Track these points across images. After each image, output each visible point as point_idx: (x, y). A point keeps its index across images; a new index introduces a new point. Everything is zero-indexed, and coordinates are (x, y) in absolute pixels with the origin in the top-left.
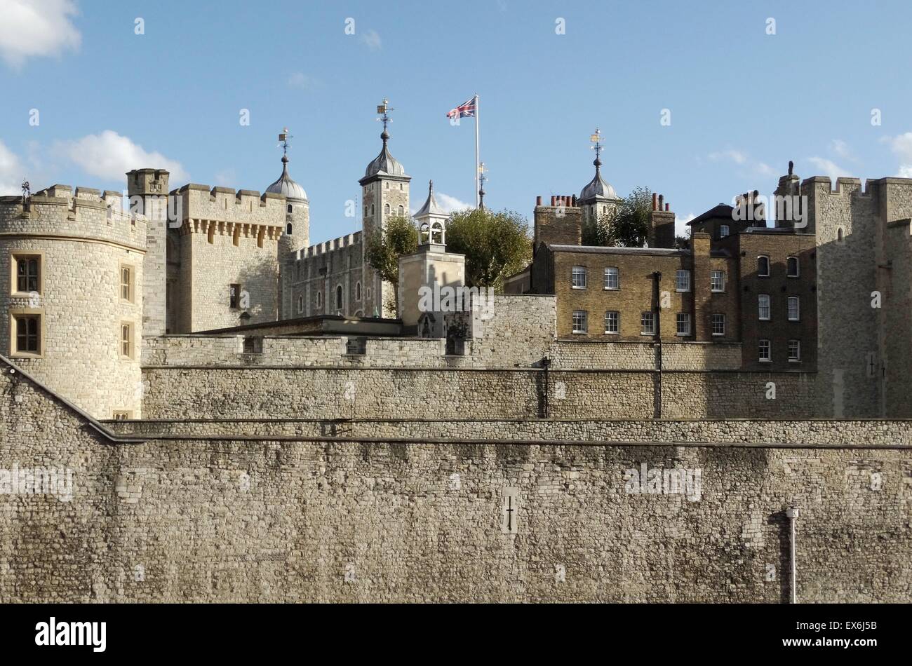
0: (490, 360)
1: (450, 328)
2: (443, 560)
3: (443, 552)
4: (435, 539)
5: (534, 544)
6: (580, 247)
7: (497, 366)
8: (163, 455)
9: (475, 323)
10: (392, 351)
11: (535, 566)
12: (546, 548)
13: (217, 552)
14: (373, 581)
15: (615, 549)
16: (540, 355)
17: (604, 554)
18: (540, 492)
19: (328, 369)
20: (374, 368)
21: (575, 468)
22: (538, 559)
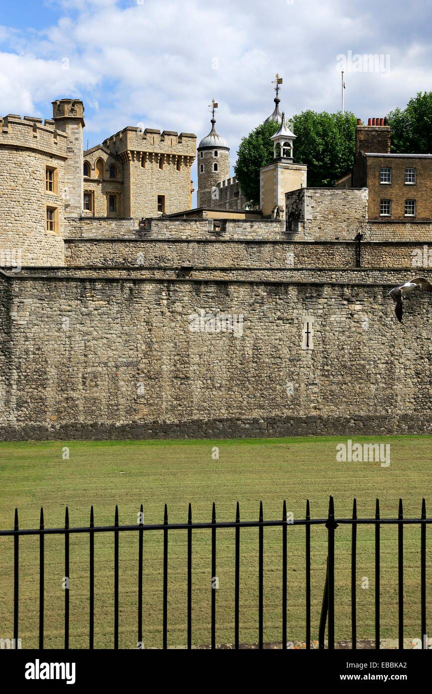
0: (317, 235)
1: (290, 213)
2: (256, 368)
3: (256, 362)
4: (250, 352)
5: (326, 358)
6: (389, 154)
7: (323, 239)
8: (44, 290)
9: (306, 208)
10: (245, 229)
11: (327, 373)
12: (336, 360)
13: (86, 359)
14: (203, 383)
15: (389, 362)
16: (354, 231)
17: (381, 366)
18: (331, 319)
19: (199, 242)
20: (232, 241)
21: (358, 303)
22: (329, 368)
